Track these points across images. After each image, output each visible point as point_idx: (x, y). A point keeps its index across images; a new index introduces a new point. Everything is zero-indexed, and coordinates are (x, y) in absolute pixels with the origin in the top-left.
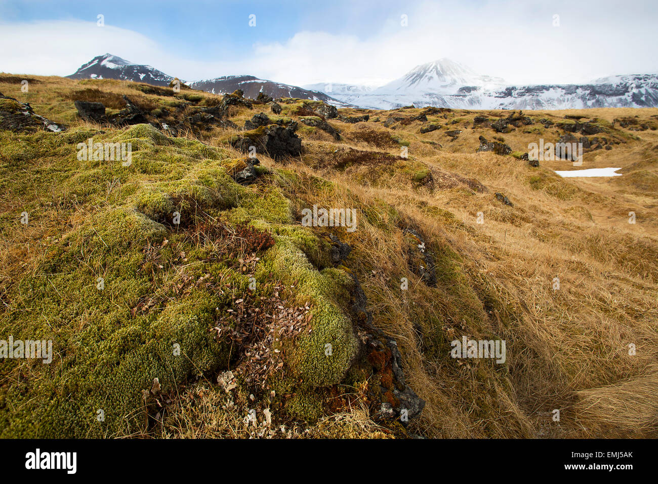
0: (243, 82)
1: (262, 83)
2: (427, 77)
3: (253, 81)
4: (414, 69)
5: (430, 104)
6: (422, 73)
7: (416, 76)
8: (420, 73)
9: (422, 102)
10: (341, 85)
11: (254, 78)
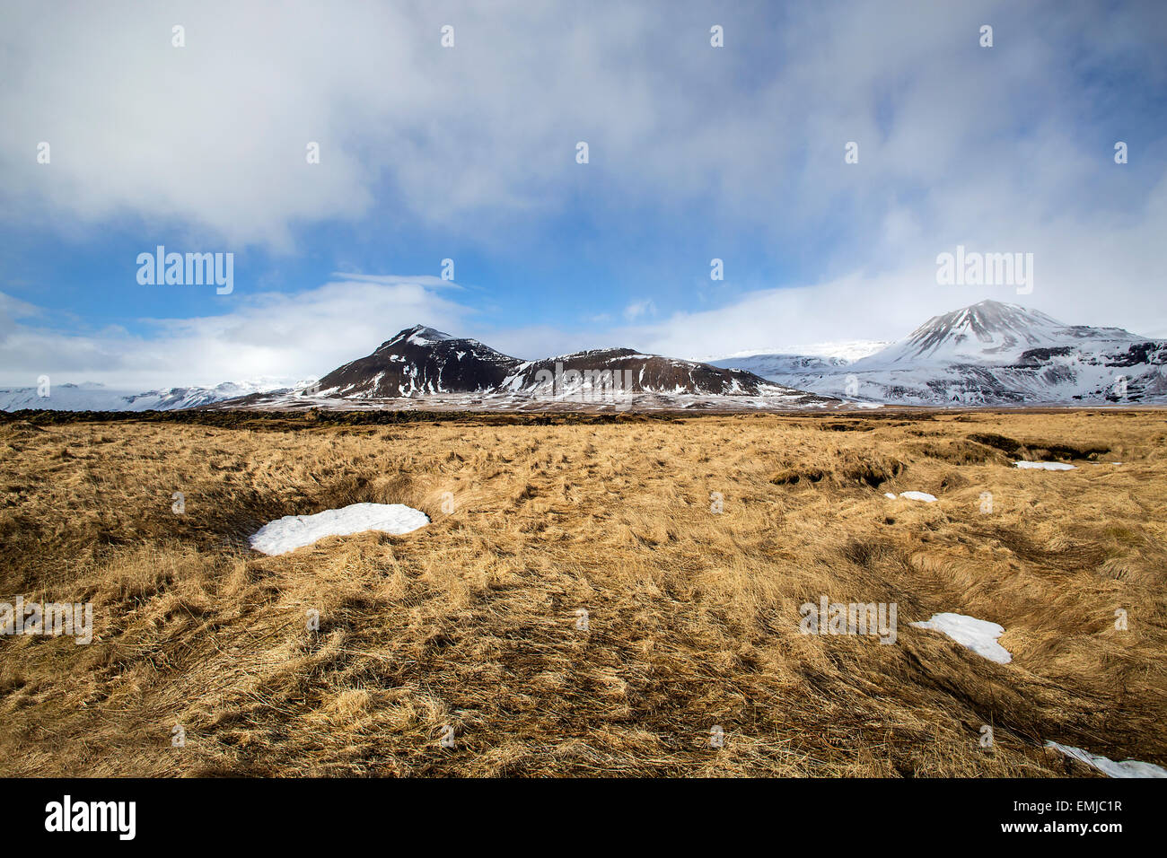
0: (613, 360)
1: (645, 360)
2: (954, 336)
3: (630, 357)
4: (928, 323)
5: (961, 385)
6: (943, 329)
7: (932, 336)
8: (940, 330)
9: (944, 382)
11: (632, 352)
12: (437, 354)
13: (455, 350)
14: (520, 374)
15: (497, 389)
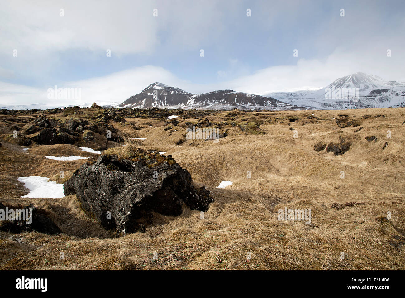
0: (226, 94)
1: (237, 94)
2: (346, 85)
3: (231, 93)
4: (336, 81)
5: (348, 103)
6: (342, 83)
7: (338, 85)
8: (341, 83)
9: (342, 102)
10: (286, 93)
11: (232, 91)
12: (164, 92)
13: (170, 91)
14: (193, 99)
15: (185, 104)
